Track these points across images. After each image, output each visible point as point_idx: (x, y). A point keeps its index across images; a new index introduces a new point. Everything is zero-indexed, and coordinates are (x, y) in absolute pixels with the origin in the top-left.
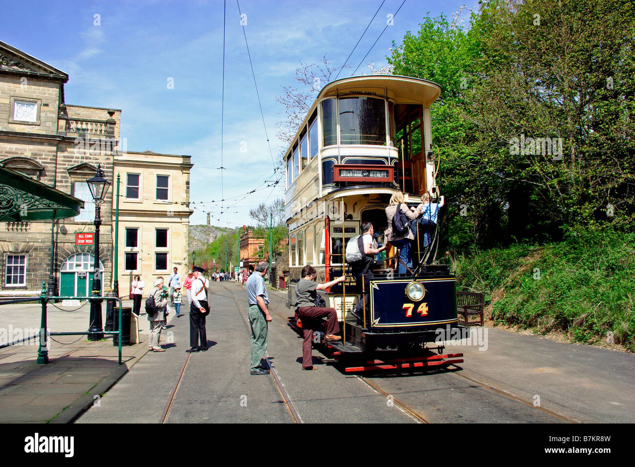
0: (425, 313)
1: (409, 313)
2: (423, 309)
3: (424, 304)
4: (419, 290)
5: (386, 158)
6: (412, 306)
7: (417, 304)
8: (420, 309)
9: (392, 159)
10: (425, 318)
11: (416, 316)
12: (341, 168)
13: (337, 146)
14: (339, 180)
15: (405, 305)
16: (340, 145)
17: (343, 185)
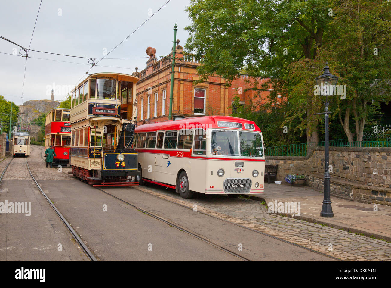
0: (124, 165)
1: (118, 165)
2: (123, 164)
3: (124, 162)
4: (122, 157)
5: (115, 105)
6: (119, 163)
7: (121, 162)
8: (122, 164)
9: (118, 105)
10: (124, 167)
11: (120, 166)
12: (96, 108)
13: (95, 99)
14: (96, 113)
15: (117, 162)
16: (97, 99)
17: (97, 115)
